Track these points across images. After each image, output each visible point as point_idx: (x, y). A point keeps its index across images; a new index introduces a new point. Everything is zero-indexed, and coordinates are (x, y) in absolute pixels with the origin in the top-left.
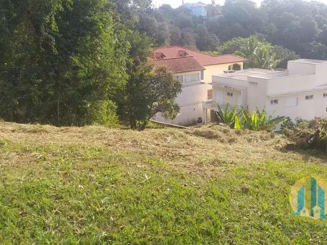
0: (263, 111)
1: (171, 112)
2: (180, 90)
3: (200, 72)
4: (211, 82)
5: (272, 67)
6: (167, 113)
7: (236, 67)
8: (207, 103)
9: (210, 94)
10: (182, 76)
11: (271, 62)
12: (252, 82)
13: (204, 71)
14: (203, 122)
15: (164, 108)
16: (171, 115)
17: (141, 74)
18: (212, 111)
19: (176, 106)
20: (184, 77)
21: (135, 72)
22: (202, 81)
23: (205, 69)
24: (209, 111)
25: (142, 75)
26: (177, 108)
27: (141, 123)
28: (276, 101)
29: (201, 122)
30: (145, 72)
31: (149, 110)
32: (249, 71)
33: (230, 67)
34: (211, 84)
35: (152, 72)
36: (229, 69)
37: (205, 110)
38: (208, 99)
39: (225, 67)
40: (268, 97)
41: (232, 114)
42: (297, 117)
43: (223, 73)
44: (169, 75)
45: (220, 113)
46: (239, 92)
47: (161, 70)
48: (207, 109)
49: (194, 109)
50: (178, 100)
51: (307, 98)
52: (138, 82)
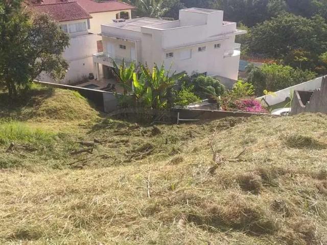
0: (163, 66)
1: (59, 71)
2: (67, 44)
3: (86, 21)
4: (100, 32)
5: (160, 16)
6: (54, 72)
7: (124, 16)
8: (98, 57)
9: (100, 45)
10: (66, 25)
11: (158, 10)
12: (147, 34)
13: (90, 19)
14: (95, 78)
15: (50, 66)
16: (59, 75)
17: (15, 24)
18: (104, 66)
19: (64, 62)
20: (68, 26)
21: (6, 22)
22: (89, 31)
23: (92, 18)
24: (100, 66)
25: (16, 26)
26: (65, 65)
27: (21, 87)
28: (171, 55)
29: (93, 78)
30: (21, 21)
31: (31, 70)
32: (140, 21)
33: (117, 15)
34: (101, 35)
35: (30, 22)
36: (117, 18)
37: (96, 64)
38: (99, 52)
39: (112, 16)
40: (164, 50)
41: (129, 71)
42: (194, 71)
43: (112, 22)
44: (53, 25)
45: (116, 70)
46: (133, 45)
47: (42, 18)
48: (98, 64)
49: (84, 64)
50: (66, 55)
51: (200, 49)
52: (12, 35)
